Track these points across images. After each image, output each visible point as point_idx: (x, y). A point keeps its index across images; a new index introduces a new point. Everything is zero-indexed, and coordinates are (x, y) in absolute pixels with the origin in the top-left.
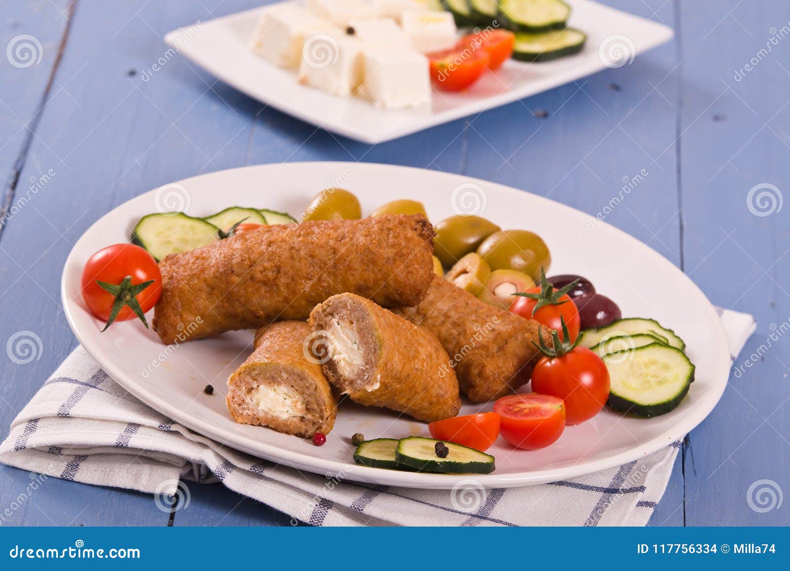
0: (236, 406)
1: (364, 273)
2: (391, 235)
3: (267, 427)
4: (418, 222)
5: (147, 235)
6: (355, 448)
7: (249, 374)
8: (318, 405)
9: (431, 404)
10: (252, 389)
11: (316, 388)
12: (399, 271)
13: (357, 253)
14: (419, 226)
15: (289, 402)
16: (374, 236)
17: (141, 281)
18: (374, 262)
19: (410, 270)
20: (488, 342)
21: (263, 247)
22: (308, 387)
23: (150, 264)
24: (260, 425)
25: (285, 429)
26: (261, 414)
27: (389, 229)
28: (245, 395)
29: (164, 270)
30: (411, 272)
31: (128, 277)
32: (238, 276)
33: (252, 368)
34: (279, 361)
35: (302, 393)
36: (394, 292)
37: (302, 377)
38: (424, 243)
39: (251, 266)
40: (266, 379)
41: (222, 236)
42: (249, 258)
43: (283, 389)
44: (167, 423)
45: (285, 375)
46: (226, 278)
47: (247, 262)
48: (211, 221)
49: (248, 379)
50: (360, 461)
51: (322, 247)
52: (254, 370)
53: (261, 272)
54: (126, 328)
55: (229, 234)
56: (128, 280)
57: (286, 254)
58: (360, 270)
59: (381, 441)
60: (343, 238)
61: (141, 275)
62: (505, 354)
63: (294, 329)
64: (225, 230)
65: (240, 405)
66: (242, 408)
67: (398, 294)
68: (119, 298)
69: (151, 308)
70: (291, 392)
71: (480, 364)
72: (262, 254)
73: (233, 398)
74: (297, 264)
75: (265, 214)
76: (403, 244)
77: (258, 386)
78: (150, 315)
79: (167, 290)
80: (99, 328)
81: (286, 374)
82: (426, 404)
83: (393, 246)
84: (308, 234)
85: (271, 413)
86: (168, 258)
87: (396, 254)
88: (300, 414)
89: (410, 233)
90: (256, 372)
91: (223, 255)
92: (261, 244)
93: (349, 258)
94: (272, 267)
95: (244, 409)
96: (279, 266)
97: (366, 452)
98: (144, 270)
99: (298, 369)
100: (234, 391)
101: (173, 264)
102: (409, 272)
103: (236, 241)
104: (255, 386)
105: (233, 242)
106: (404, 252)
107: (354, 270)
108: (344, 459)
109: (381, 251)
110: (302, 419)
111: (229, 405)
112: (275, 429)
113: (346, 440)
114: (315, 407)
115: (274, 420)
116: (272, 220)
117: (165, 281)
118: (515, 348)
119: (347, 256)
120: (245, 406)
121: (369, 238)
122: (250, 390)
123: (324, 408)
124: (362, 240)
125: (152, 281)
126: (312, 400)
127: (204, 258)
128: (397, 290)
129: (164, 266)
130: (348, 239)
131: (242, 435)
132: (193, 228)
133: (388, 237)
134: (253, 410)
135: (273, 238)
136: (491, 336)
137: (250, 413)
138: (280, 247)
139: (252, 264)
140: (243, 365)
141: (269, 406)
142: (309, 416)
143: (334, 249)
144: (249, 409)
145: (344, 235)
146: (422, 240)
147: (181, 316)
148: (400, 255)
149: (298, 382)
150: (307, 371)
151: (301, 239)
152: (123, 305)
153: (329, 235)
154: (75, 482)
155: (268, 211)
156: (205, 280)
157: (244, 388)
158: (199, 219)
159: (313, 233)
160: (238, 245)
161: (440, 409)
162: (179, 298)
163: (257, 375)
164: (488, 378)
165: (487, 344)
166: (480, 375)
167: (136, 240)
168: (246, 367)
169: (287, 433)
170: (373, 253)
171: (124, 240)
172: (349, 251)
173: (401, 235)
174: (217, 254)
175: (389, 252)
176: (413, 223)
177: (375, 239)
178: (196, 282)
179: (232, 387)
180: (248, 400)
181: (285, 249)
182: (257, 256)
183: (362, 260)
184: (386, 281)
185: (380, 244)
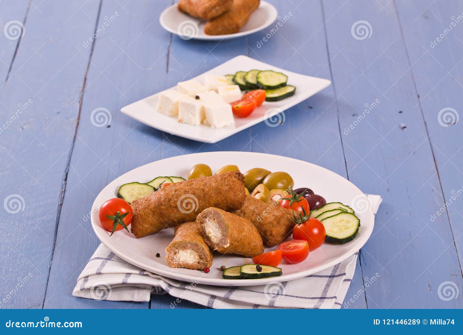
0: (170, 261)
1: (217, 198)
2: (226, 181)
3: (184, 268)
4: (237, 174)
5: (123, 193)
6: (223, 272)
7: (174, 247)
8: (204, 256)
9: (252, 249)
10: (176, 252)
11: (203, 249)
12: (232, 195)
13: (213, 190)
14: (237, 176)
15: (192, 256)
16: (219, 182)
17: (124, 213)
18: (220, 193)
19: (236, 194)
20: (272, 220)
21: (173, 193)
22: (199, 249)
23: (126, 205)
24: (181, 267)
25: (192, 268)
26: (181, 263)
27: (225, 178)
28: (173, 255)
29: (133, 208)
31: (118, 212)
32: (164, 206)
33: (175, 244)
34: (186, 240)
35: (197, 252)
36: (230, 204)
37: (196, 245)
38: (240, 182)
39: (169, 201)
40: (181, 248)
41: (155, 190)
42: (168, 198)
43: (189, 251)
44: (143, 271)
45: (189, 245)
46: (159, 207)
47: (167, 200)
48: (149, 184)
49: (174, 249)
50: (225, 277)
51: (198, 189)
52: (176, 244)
53: (174, 203)
54: (120, 233)
55: (158, 189)
56: (119, 213)
58: (215, 197)
59: (233, 268)
60: (206, 184)
61: (123, 210)
62: (280, 225)
63: (191, 225)
64: (156, 187)
65: (172, 260)
67: (232, 205)
68: (116, 221)
69: (129, 224)
70: (193, 252)
71: (270, 230)
72: (173, 195)
73: (169, 257)
75: (172, 179)
76: (232, 184)
77: (179, 251)
78: (129, 227)
79: (135, 216)
80: (109, 235)
82: (250, 250)
83: (227, 185)
84: (191, 185)
85: (185, 262)
86: (134, 202)
87: (229, 188)
88: (197, 261)
89: (234, 179)
90: (177, 245)
91: (157, 198)
92: (172, 191)
93: (210, 193)
95: (174, 261)
97: (227, 274)
98: (125, 208)
99: (194, 242)
100: (169, 254)
101: (136, 204)
102: (235, 196)
103: (161, 191)
105: (160, 192)
106: (232, 187)
107: (212, 197)
108: (218, 277)
109: (223, 188)
110: (199, 263)
111: (167, 260)
112: (188, 268)
113: (218, 269)
114: (203, 257)
115: (187, 265)
116: (175, 181)
117: (134, 211)
118: (284, 221)
119: (209, 192)
121: (217, 183)
122: (175, 253)
123: (207, 257)
124: (214, 185)
125: (129, 213)
126: (202, 254)
127: (149, 200)
128: (231, 204)
129: (133, 205)
130: (208, 185)
131: (175, 272)
132: (142, 188)
133: (225, 182)
135: (177, 188)
136: (273, 218)
137: (176, 263)
138: (180, 192)
139: (170, 200)
140: (171, 243)
141: (184, 259)
142: (202, 261)
143: (203, 189)
144: (176, 261)
145: (206, 183)
146: (239, 181)
147: (142, 225)
148: (231, 188)
149: (195, 247)
150: (198, 242)
151: (189, 187)
152: (118, 224)
153: (200, 184)
154: (107, 301)
155: (173, 177)
156: (151, 209)
157: (173, 253)
158: (144, 184)
159: (193, 184)
160: (162, 193)
161: (256, 251)
162: (141, 218)
163: (177, 246)
164: (274, 236)
165: (272, 221)
166: (271, 235)
167: (119, 196)
168: (172, 244)
169: (193, 269)
170: (220, 189)
171: (115, 197)
172: (209, 190)
173: (230, 180)
174: (154, 197)
175: (226, 188)
176: (235, 174)
177: (219, 183)
178: (147, 210)
179: (167, 253)
180: (175, 258)
181: (182, 192)
182: (171, 196)
183: (215, 192)
184: (226, 200)
185: (222, 185)
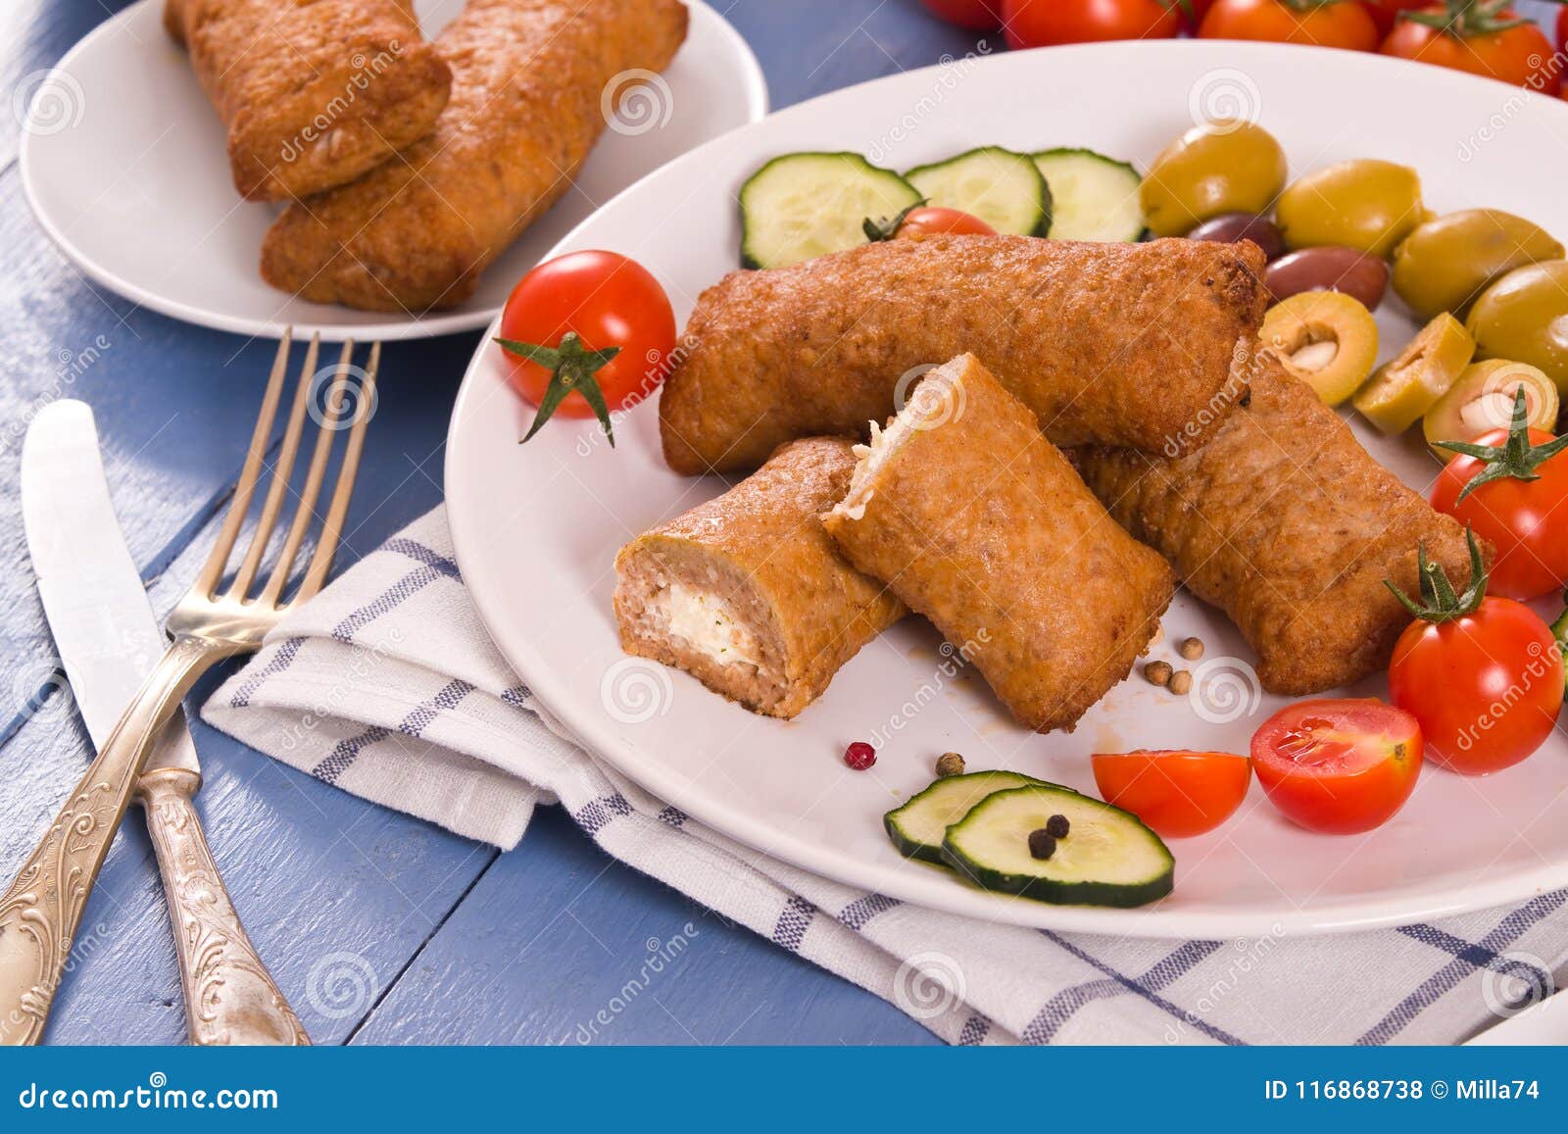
0: (629, 619)
2: (1144, 295)
7: (650, 557)
10: (658, 589)
12: (1141, 377)
18: (1090, 354)
19: (1166, 379)
20: (1318, 561)
26: (677, 645)
28: (646, 598)
30: (1168, 386)
39: (843, 331)
40: (681, 573)
42: (844, 312)
43: (715, 603)
46: (793, 348)
47: (836, 321)
49: (650, 566)
51: (994, 304)
53: (858, 347)
57: (916, 312)
60: (1045, 287)
62: (1344, 595)
65: (635, 618)
66: (641, 624)
67: (1138, 430)
71: (1282, 613)
72: (869, 304)
73: (625, 600)
74: (932, 338)
76: (1167, 318)
77: (671, 586)
81: (715, 573)
83: (1142, 320)
85: (696, 646)
90: (662, 556)
93: (1042, 338)
94: (880, 338)
95: (644, 627)
96: (896, 339)
100: (625, 585)
102: (1160, 385)
104: (663, 584)
106: (1163, 336)
107: (1046, 365)
110: (755, 671)
111: (617, 615)
112: (700, 680)
115: (701, 663)
118: (1373, 582)
120: (646, 621)
122: (656, 591)
133: (1137, 297)
134: (661, 632)
136: (1333, 547)
137: (656, 637)
138: (910, 294)
139: (847, 325)
141: (689, 630)
143: (1018, 313)
144: (654, 630)
148: (1151, 343)
154: (337, 788)
157: (643, 584)
162: (700, 381)
164: (1294, 649)
165: (1314, 566)
166: (1280, 637)
168: (645, 543)
170: (1095, 332)
172: (1044, 321)
175: (1128, 334)
177: (1106, 299)
179: (620, 579)
180: (651, 610)
181: (918, 301)
182: (859, 308)
183: (1068, 344)
184: (1112, 398)
185: (1115, 308)
